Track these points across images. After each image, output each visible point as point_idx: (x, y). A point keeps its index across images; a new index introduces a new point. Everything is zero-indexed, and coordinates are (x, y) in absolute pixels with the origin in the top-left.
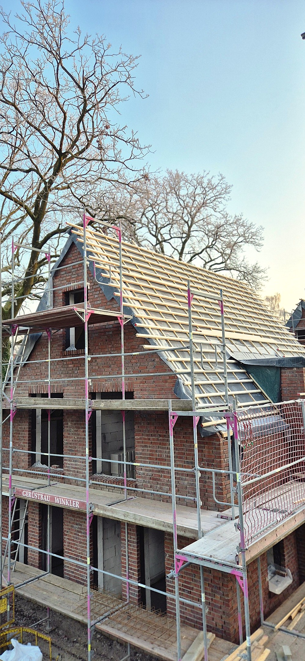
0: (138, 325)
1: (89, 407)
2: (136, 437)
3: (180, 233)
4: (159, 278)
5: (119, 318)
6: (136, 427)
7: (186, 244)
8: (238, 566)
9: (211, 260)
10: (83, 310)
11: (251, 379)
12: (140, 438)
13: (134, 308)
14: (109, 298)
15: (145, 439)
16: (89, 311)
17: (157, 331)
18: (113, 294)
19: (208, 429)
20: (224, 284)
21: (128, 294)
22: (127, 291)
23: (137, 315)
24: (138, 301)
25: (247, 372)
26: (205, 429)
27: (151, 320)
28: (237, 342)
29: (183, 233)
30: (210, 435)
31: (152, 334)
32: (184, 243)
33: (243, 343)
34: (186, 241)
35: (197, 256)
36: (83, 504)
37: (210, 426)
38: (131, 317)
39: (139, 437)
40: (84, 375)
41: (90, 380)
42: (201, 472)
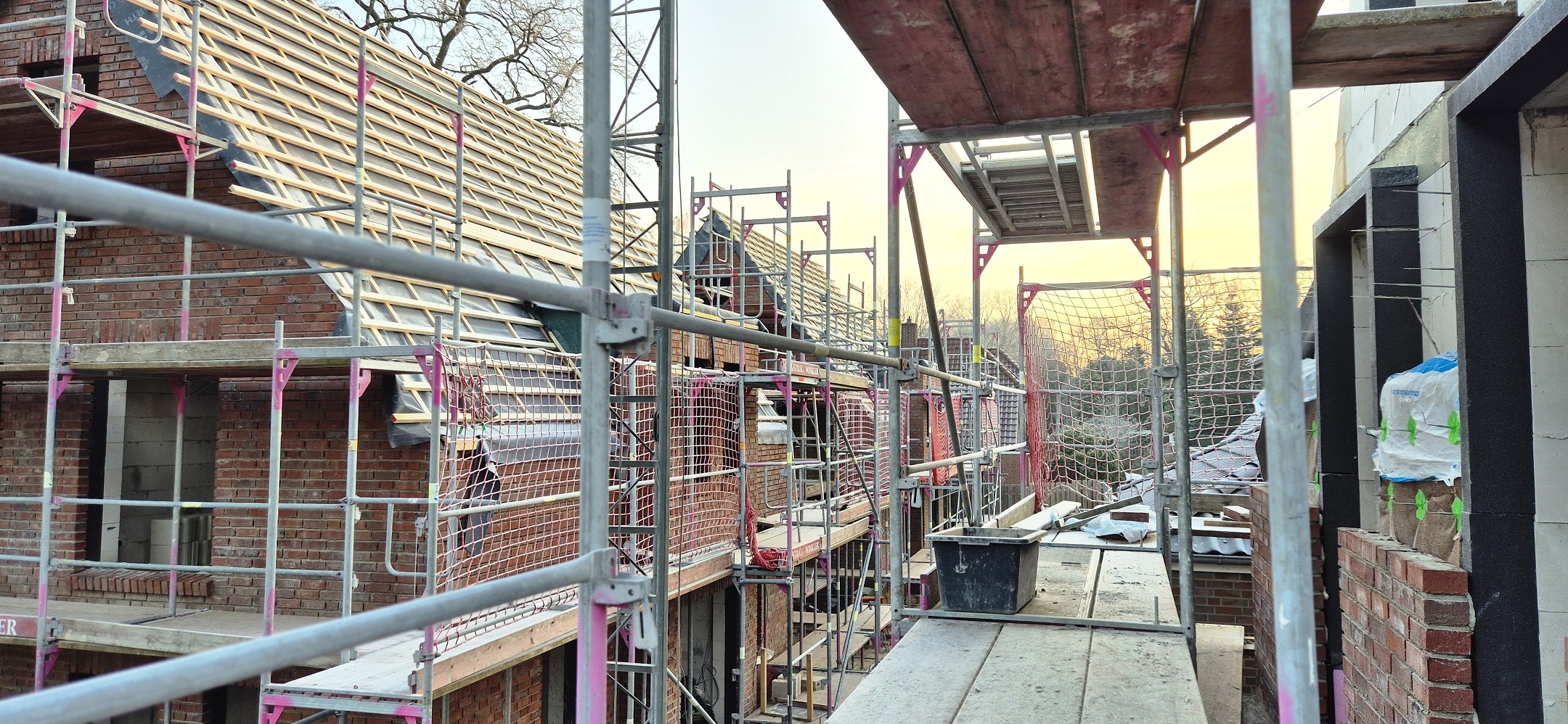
0: (240, 165)
1: (65, 364)
2: (219, 461)
3: (438, 11)
4: (332, 75)
5: (181, 141)
6: (221, 435)
7: (454, 44)
8: (414, 695)
9: (519, 98)
10: (55, 93)
11: (552, 341)
12: (231, 464)
13: (237, 126)
14: (161, 89)
15: (244, 464)
16: (78, 100)
17: (300, 194)
18: (174, 81)
19: (409, 430)
20: (521, 133)
21: (222, 88)
22: (222, 82)
23: (240, 141)
24: (253, 111)
25: (544, 327)
26: (402, 428)
27: (289, 165)
28: (533, 263)
29: (443, 13)
30: (414, 442)
31: (283, 196)
32: (447, 40)
33: (548, 268)
34: (452, 35)
35: (477, 77)
36: (29, 625)
37: (416, 423)
38: (223, 145)
39: (227, 461)
40: (50, 276)
41: (69, 291)
42: (360, 505)
